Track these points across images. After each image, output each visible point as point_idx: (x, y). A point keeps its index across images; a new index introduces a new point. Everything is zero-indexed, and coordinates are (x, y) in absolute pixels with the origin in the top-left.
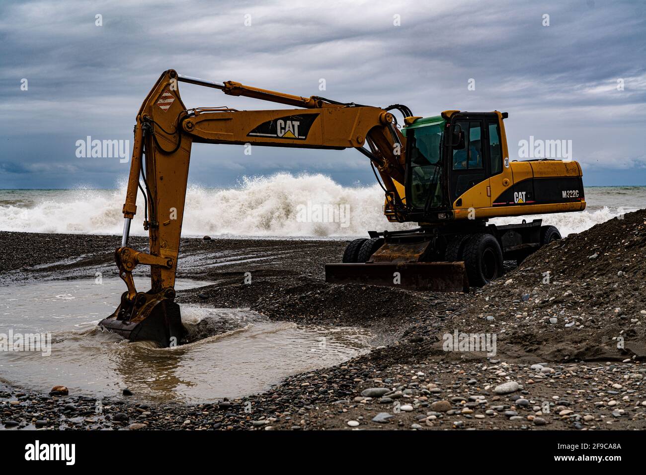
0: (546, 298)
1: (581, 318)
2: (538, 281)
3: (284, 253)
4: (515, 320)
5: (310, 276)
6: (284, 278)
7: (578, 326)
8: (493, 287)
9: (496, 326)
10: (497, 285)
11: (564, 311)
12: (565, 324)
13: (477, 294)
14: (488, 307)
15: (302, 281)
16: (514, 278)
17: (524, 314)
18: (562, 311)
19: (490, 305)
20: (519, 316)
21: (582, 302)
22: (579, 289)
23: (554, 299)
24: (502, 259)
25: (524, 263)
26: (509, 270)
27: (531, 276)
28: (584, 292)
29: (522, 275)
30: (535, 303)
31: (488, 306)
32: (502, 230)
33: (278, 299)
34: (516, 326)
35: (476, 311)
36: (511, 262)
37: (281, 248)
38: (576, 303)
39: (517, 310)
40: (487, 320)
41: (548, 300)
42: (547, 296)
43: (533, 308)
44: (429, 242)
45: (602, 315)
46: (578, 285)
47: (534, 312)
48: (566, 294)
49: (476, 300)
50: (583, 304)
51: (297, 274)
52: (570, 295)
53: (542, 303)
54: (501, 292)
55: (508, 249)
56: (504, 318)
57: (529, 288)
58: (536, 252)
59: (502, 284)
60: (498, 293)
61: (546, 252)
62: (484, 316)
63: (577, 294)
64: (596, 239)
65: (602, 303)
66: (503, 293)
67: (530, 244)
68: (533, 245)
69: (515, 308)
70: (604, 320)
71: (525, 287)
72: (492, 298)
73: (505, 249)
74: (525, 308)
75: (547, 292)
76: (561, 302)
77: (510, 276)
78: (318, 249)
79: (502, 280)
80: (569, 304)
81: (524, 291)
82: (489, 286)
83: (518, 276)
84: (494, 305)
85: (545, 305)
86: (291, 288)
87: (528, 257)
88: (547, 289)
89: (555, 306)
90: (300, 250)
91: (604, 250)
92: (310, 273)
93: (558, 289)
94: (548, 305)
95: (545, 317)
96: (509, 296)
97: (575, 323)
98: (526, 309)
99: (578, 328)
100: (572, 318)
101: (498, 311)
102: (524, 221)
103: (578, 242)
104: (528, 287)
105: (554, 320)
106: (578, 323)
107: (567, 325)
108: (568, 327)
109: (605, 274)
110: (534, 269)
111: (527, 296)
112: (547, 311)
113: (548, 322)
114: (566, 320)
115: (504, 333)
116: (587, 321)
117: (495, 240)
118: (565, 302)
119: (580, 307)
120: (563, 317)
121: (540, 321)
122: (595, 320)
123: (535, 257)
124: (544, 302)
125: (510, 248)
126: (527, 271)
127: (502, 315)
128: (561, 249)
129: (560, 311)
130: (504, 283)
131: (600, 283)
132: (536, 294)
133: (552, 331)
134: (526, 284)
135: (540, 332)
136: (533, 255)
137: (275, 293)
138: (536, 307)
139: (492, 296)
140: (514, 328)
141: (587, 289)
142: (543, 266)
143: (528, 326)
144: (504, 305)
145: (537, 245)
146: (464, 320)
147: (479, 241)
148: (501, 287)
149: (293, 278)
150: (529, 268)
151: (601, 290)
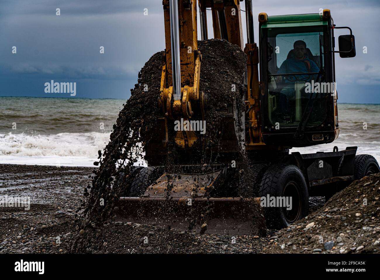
0: (353, 247)
3: (39, 182)
5: (70, 212)
6: (37, 214)
8: (291, 231)
10: (295, 230)
13: (272, 241)
15: (60, 218)
16: (317, 221)
24: (308, 195)
25: (330, 203)
26: (315, 209)
27: (337, 219)
29: (327, 217)
32: (308, 159)
33: (27, 241)
36: (319, 198)
37: (34, 176)
41: (356, 249)
42: (355, 244)
44: (219, 173)
49: (269, 247)
51: (53, 209)
54: (300, 238)
55: (314, 183)
57: (334, 234)
58: (345, 190)
59: (303, 228)
60: (297, 239)
61: (356, 189)
66: (301, 240)
67: (342, 177)
68: (345, 178)
71: (328, 233)
72: (289, 246)
73: (311, 184)
75: (354, 239)
77: (313, 218)
78: (81, 178)
79: (303, 224)
81: (327, 238)
82: (286, 230)
83: (322, 219)
86: (44, 228)
87: (335, 195)
88: (355, 236)
90: (58, 178)
92: (71, 208)
93: (368, 236)
96: (309, 244)
102: (336, 148)
104: (333, 232)
110: (341, 210)
111: (331, 244)
117: (299, 171)
123: (342, 196)
125: (317, 182)
126: (332, 212)
130: (305, 227)
132: (341, 242)
134: (331, 229)
136: (341, 192)
137: (24, 234)
139: (289, 243)
142: (352, 206)
145: (351, 178)
147: (280, 173)
148: (301, 232)
149: (49, 214)
150: (335, 209)
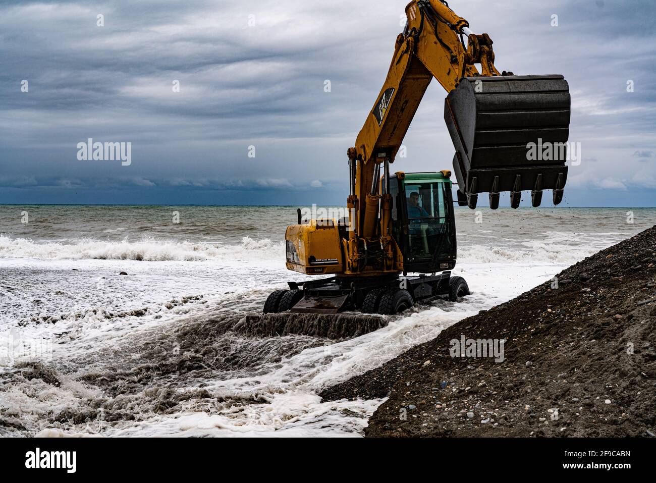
0: (462, 387)
1: (495, 414)
2: (453, 365)
4: (435, 411)
7: (493, 423)
8: (412, 367)
9: (418, 417)
10: (416, 366)
11: (480, 403)
12: (481, 420)
13: (398, 375)
14: (409, 394)
16: (432, 359)
17: (443, 405)
18: (478, 404)
19: (411, 392)
20: (438, 406)
21: (495, 394)
22: (492, 378)
23: (469, 389)
28: (496, 383)
29: (439, 356)
30: (452, 391)
31: (409, 392)
32: (414, 284)
34: (437, 419)
35: (399, 398)
38: (489, 395)
39: (436, 398)
40: (409, 408)
41: (464, 390)
42: (463, 384)
43: (451, 398)
44: (346, 296)
45: (513, 412)
46: (491, 375)
47: (452, 402)
48: (481, 384)
49: (398, 384)
50: (496, 396)
52: (484, 386)
53: (459, 393)
54: (420, 376)
56: (425, 407)
57: (446, 374)
59: (421, 365)
60: (418, 376)
62: (406, 405)
63: (491, 385)
64: (505, 323)
65: (513, 396)
66: (422, 377)
67: (440, 296)
69: (434, 397)
70: (515, 417)
71: (442, 371)
72: (413, 383)
74: (443, 397)
75: (463, 379)
76: (476, 392)
77: (428, 356)
79: (421, 361)
80: (483, 396)
81: (442, 377)
84: (415, 392)
85: (461, 394)
89: (471, 397)
91: (513, 336)
93: (473, 378)
94: (464, 395)
95: (462, 411)
96: (428, 382)
97: (490, 419)
98: (445, 398)
99: (492, 425)
100: (487, 414)
101: (419, 399)
103: (490, 325)
104: (445, 371)
105: (471, 414)
106: (492, 420)
107: (483, 422)
108: (484, 424)
109: (514, 361)
111: (445, 383)
112: (463, 402)
113: (465, 416)
114: (482, 416)
115: (426, 427)
116: (500, 418)
117: (408, 294)
118: (479, 392)
119: (493, 400)
120: (479, 412)
121: (459, 415)
122: (508, 417)
124: (460, 391)
125: (422, 301)
126: (443, 351)
127: (423, 404)
128: (474, 331)
129: (476, 403)
130: (423, 365)
131: (511, 373)
132: (452, 382)
133: (470, 429)
134: (443, 367)
135: (459, 428)
138: (453, 397)
140: (435, 422)
141: (499, 379)
143: (447, 420)
144: (424, 392)
145: (447, 296)
146: (388, 408)
148: (420, 369)
150: (445, 349)
151: (511, 382)
